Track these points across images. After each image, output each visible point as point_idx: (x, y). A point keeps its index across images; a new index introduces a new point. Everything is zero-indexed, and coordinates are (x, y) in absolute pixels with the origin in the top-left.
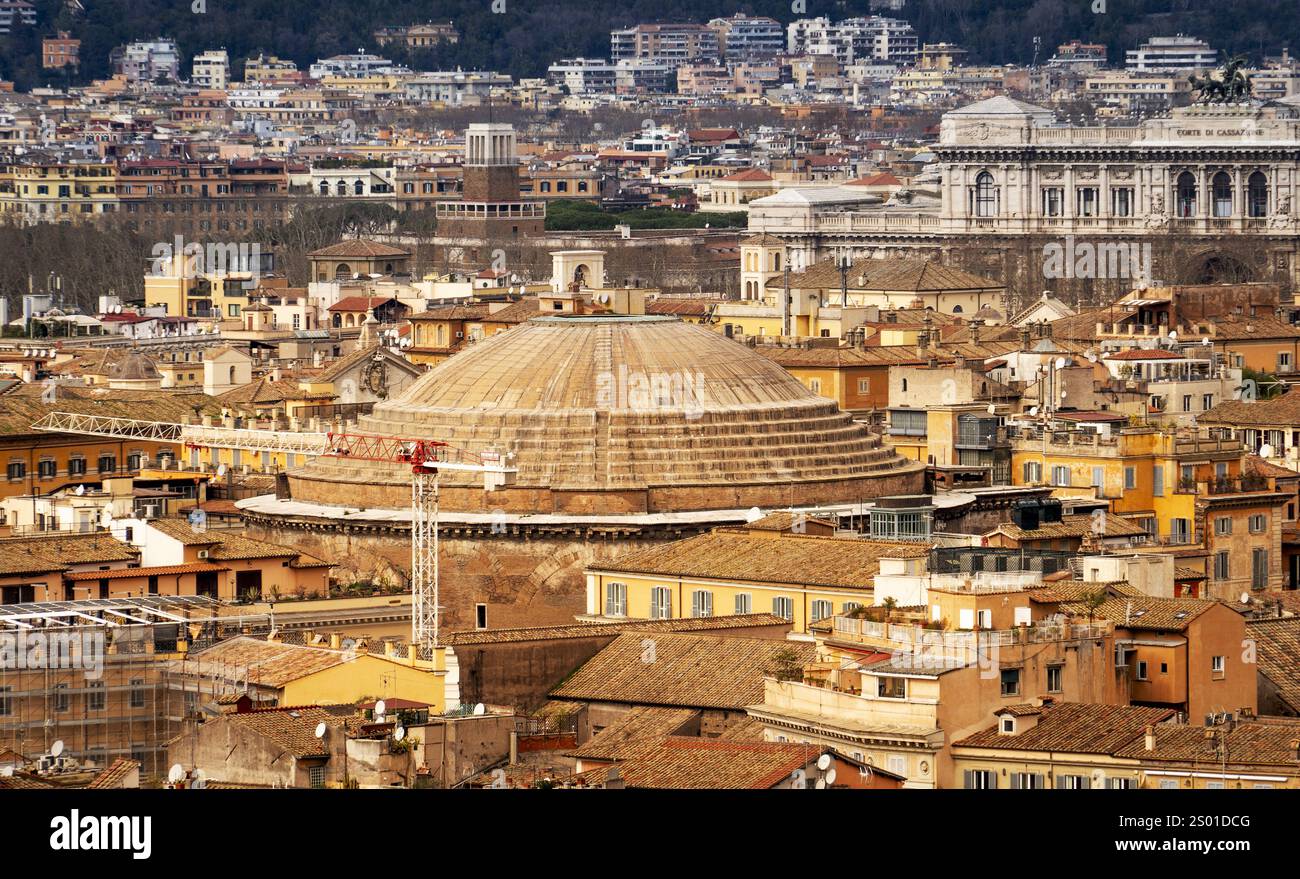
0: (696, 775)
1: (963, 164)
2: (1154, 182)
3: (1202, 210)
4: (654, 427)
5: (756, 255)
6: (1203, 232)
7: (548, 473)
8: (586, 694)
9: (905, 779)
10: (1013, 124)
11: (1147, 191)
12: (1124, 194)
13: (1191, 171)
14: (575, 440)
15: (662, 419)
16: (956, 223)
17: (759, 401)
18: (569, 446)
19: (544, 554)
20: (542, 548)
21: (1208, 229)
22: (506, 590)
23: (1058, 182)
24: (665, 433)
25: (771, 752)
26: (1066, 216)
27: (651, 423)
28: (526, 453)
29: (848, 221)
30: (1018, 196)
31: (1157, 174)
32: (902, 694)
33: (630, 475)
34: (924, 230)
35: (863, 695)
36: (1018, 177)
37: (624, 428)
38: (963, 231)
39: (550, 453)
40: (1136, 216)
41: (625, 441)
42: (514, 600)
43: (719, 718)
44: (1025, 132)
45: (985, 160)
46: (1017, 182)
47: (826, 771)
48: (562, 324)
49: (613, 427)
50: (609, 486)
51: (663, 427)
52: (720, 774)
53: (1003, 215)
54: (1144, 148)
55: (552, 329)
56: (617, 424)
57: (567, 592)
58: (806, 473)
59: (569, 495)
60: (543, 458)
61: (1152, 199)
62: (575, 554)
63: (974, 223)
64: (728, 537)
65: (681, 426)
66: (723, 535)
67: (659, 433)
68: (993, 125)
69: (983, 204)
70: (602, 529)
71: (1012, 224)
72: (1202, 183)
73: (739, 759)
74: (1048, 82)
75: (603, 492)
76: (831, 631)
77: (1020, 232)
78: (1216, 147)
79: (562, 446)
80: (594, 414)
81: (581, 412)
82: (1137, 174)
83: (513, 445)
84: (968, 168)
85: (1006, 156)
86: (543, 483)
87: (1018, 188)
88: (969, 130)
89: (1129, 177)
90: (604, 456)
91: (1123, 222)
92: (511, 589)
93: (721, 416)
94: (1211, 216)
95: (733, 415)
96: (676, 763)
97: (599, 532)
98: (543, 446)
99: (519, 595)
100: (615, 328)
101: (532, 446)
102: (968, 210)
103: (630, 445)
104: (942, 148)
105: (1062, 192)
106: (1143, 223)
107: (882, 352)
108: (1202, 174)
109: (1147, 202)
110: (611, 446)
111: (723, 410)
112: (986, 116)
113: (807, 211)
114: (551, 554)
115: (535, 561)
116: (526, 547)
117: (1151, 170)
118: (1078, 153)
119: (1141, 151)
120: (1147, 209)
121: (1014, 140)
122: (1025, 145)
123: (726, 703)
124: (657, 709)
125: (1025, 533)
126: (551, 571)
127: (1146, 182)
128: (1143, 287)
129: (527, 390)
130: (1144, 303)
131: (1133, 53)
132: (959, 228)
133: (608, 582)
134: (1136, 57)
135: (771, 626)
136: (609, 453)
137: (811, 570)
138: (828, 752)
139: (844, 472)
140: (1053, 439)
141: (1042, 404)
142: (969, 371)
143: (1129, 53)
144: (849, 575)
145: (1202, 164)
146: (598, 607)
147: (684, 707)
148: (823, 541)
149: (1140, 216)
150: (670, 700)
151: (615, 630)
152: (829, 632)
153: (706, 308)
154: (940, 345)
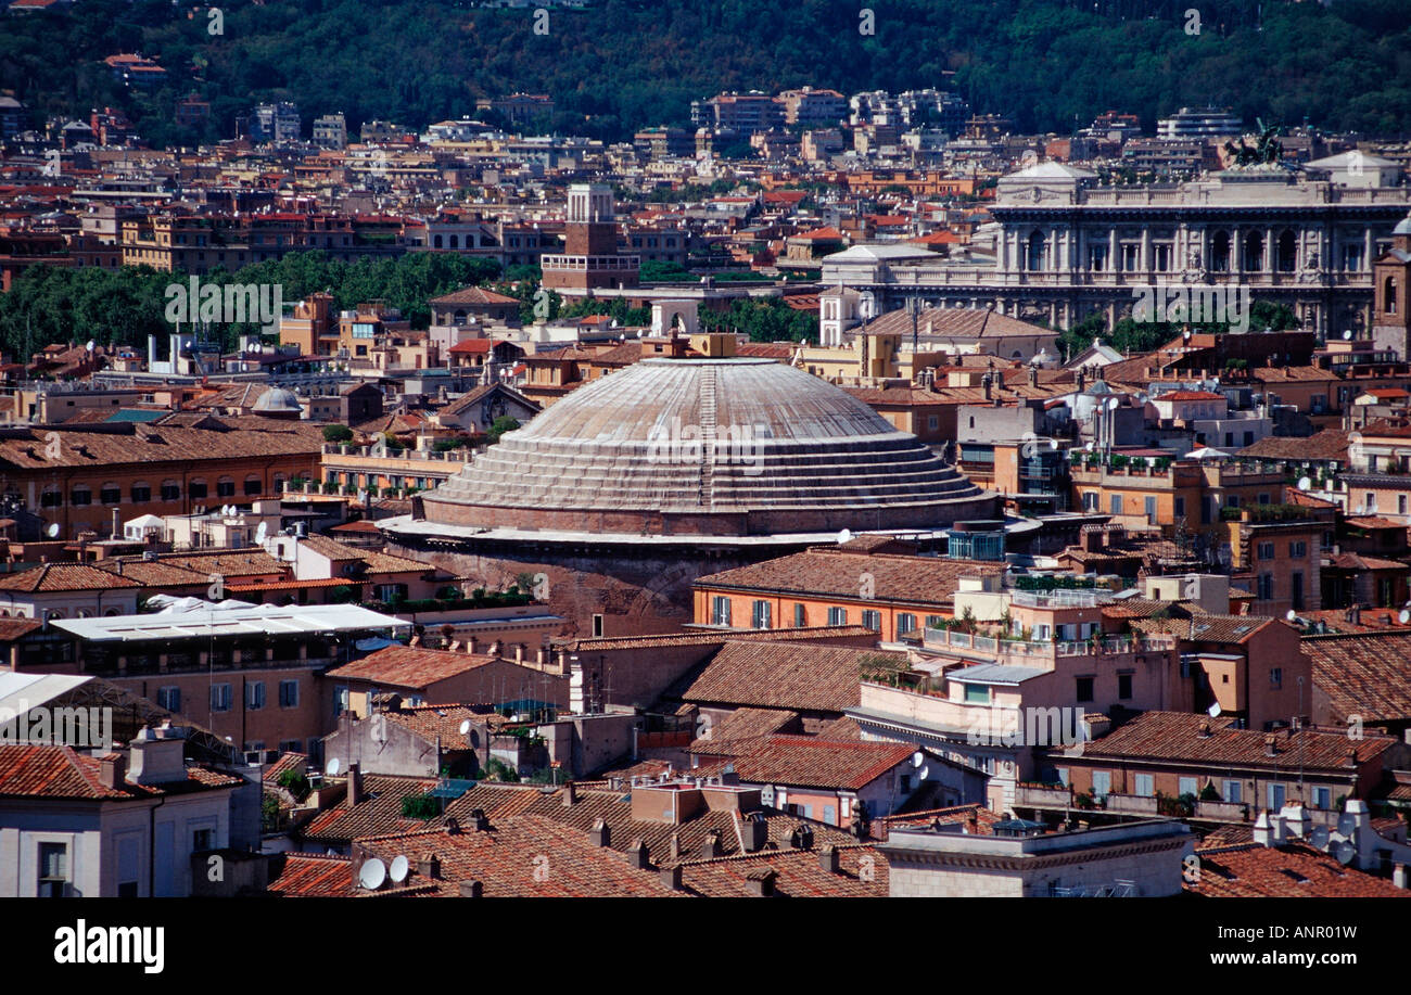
0: (802, 770)
1: (1018, 225)
2: (1192, 241)
3: (1236, 266)
5: (835, 305)
7: (658, 499)
8: (699, 697)
9: (992, 777)
11: (1185, 249)
12: (1163, 252)
13: (1226, 230)
14: (683, 469)
16: (1010, 278)
17: (848, 435)
18: (678, 474)
19: (655, 570)
20: (653, 565)
22: (620, 602)
23: (1103, 240)
28: (638, 479)
29: (912, 275)
30: (1067, 253)
31: (1194, 233)
33: (732, 500)
34: (981, 283)
35: (951, 699)
36: (1068, 236)
38: (1017, 285)
39: (661, 480)
40: (1175, 271)
41: (727, 470)
42: (627, 612)
43: (816, 720)
44: (1074, 195)
45: (1039, 220)
46: (1066, 240)
47: (920, 768)
48: (663, 365)
50: (713, 511)
52: (823, 769)
53: (1052, 270)
54: (1183, 209)
55: (661, 369)
58: (890, 500)
59: (678, 517)
60: (653, 484)
61: (1189, 255)
62: (683, 570)
63: (1028, 277)
64: (822, 556)
66: (817, 555)
68: (1045, 189)
69: (1035, 261)
70: (706, 550)
72: (1234, 240)
73: (841, 756)
75: (708, 515)
76: (921, 641)
78: (1250, 209)
79: (672, 474)
82: (1177, 233)
83: (626, 473)
84: (1021, 229)
85: (1057, 217)
86: (653, 507)
87: (1067, 246)
88: (1023, 194)
89: (1169, 236)
90: (708, 483)
91: (1162, 276)
92: (625, 602)
94: (1244, 271)
96: (783, 758)
98: (654, 473)
99: (632, 607)
100: (718, 368)
101: (643, 473)
102: (1021, 265)
103: (732, 473)
104: (997, 209)
105: (1108, 249)
106: (1181, 277)
107: (951, 393)
108: (1236, 233)
109: (1184, 258)
110: (715, 474)
112: (1038, 180)
113: (875, 267)
114: (661, 570)
115: (647, 578)
116: (638, 564)
117: (1189, 230)
118: (1122, 214)
119: (1180, 212)
120: (1184, 266)
121: (1063, 203)
122: (1075, 207)
123: (822, 705)
124: (760, 711)
125: (1091, 556)
126: (661, 585)
127: (1184, 240)
128: (1187, 335)
129: (640, 423)
130: (1189, 350)
131: (1164, 122)
132: (1014, 282)
133: (713, 596)
134: (1166, 126)
135: (861, 636)
136: (713, 480)
137: (897, 587)
138: (922, 750)
139: (923, 499)
140: (1110, 472)
141: (1098, 440)
142: (1031, 410)
143: (1160, 123)
144: (931, 591)
145: (1236, 224)
146: (704, 619)
147: (784, 709)
148: (907, 560)
149: (1179, 271)
150: (772, 702)
151: (722, 639)
152: (919, 643)
153: (792, 352)
154: (1004, 388)
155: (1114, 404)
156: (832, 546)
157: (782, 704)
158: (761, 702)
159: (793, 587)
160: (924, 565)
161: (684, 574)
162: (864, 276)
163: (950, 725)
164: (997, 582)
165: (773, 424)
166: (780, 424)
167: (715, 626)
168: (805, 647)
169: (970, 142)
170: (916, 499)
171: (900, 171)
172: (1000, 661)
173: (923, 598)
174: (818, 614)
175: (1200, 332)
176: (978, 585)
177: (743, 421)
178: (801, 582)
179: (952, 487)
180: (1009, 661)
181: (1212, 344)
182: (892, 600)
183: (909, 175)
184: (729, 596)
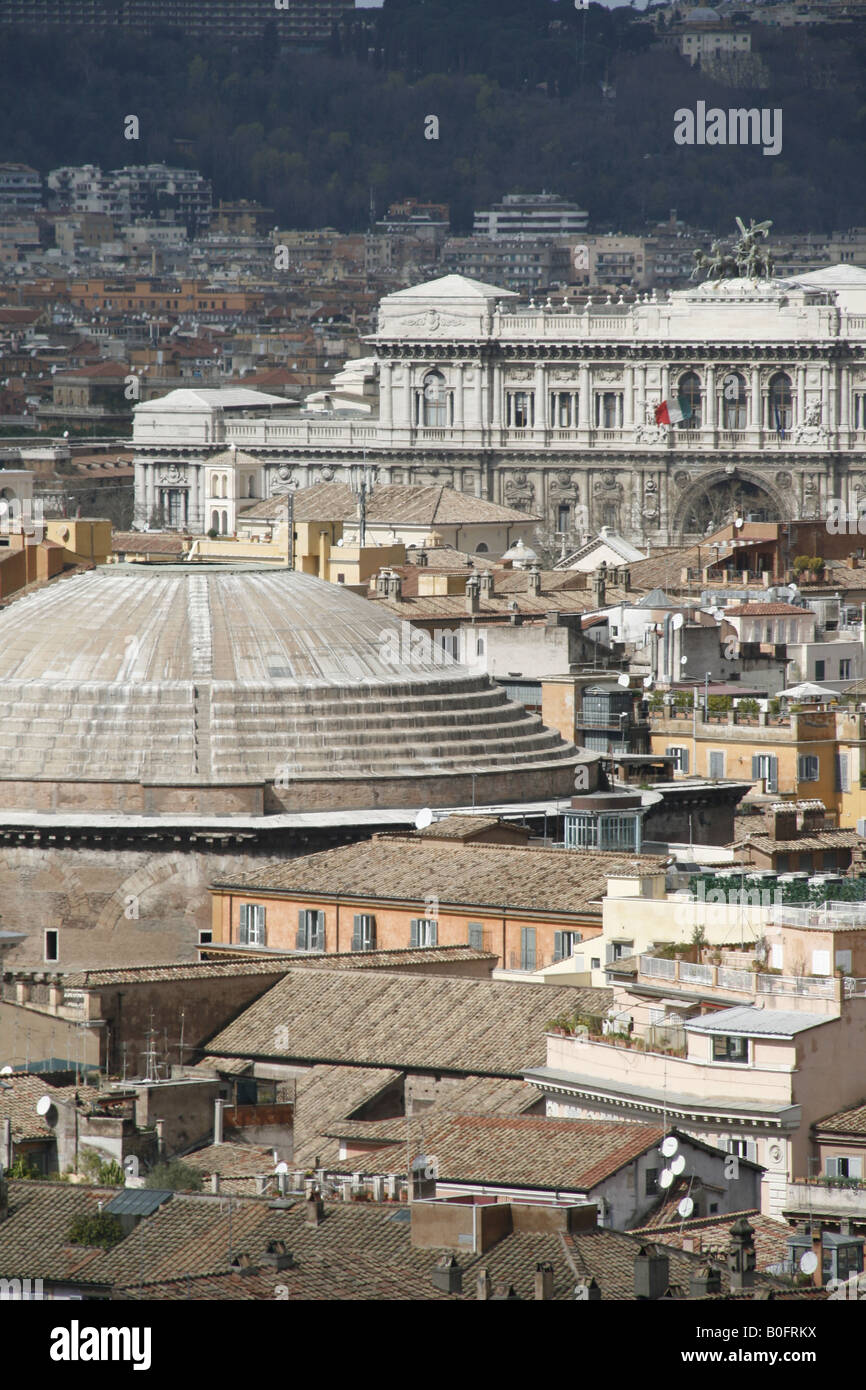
0: (504, 1162)
1: (407, 361)
2: (649, 385)
3: (710, 421)
4: (269, 705)
5: (225, 478)
6: (710, 448)
7: (136, 763)
8: (252, 1049)
9: (765, 1170)
10: (470, 310)
11: (639, 396)
12: (608, 400)
13: (696, 371)
14: (169, 721)
15: (278, 694)
16: (397, 436)
17: (396, 672)
18: (162, 728)
19: (133, 865)
20: (130, 858)
21: (716, 445)
22: (84, 911)
23: (526, 384)
24: (282, 712)
25: (602, 1134)
26: (580, 427)
27: (263, 700)
28: (106, 736)
29: (261, 431)
30: (476, 402)
31: (652, 375)
32: (744, 1058)
33: (240, 766)
34: (356, 443)
35: (690, 1059)
36: (477, 377)
37: (232, 706)
38: (407, 445)
39: (138, 737)
40: (626, 427)
41: (232, 722)
42: (93, 925)
43: (429, 1081)
44: (486, 321)
45: (437, 355)
46: (475, 384)
47: (673, 1158)
48: (143, 574)
49: (217, 705)
50: (215, 780)
51: (279, 704)
52: (535, 1161)
53: (457, 425)
54: (638, 342)
55: (131, 579)
56: (222, 699)
57: (162, 915)
58: (460, 763)
59: (165, 790)
60: (127, 744)
61: (646, 406)
62: (174, 866)
63: (420, 434)
64: (394, 845)
65: (302, 704)
66: (386, 844)
67: (274, 712)
68: (445, 313)
69: (432, 412)
70: (209, 834)
71: (469, 437)
72: (707, 384)
73: (558, 1142)
74: (389, 251)
75: (209, 787)
76: (635, 974)
77: (479, 446)
78: (728, 342)
79: (155, 729)
80: (191, 688)
81: (175, 685)
82: (627, 374)
83: (88, 728)
84: (413, 367)
85: (462, 351)
86: (130, 775)
87: (477, 392)
88: (415, 318)
89: (618, 378)
90: (206, 742)
91: (609, 435)
92: (91, 910)
93: (352, 692)
94: (721, 428)
95: (365, 691)
96: (474, 1145)
97: (204, 838)
98: (128, 728)
99: (101, 918)
100: (211, 577)
101: (112, 728)
102: (413, 418)
103: (239, 728)
104: (381, 340)
105: (533, 396)
106: (634, 437)
107: (423, 603)
108: (710, 375)
109: (639, 410)
110: (215, 729)
111: (354, 683)
112: (436, 300)
113: (208, 419)
114: (142, 865)
115: (122, 876)
116: (110, 857)
117: (645, 370)
118: (553, 348)
119: (633, 346)
120: (639, 419)
121: (472, 331)
122: (486, 337)
123: (437, 1061)
124: (346, 1069)
125: (781, 846)
126: (142, 887)
127: (639, 384)
128: (739, 523)
129: (105, 656)
130: (742, 544)
131: (483, 214)
132: (402, 441)
133: (240, 903)
134: (486, 219)
135: (472, 961)
136: (213, 738)
137: (510, 890)
138: (674, 1134)
139: (505, 762)
140: (705, 719)
141: (656, 672)
142: (565, 630)
143: (476, 215)
144: (561, 896)
145: (710, 363)
146: (226, 936)
147: (382, 1066)
148: (518, 853)
149: (631, 428)
150: (363, 1057)
151: (283, 966)
152: (633, 976)
153: (185, 545)
154: (493, 595)
155: (678, 621)
156: (405, 830)
157: (381, 1060)
158: (346, 1057)
159: (358, 891)
160: (544, 859)
161: (175, 871)
162: (194, 432)
163: (690, 1095)
164: (660, 884)
165: (294, 657)
166: (303, 657)
167: (242, 946)
168: (403, 977)
169: (225, 239)
170: (494, 762)
171: (143, 279)
172: (759, 1005)
173: (551, 907)
174: (395, 931)
175: (755, 519)
176: (634, 886)
177: (251, 653)
178: (370, 884)
179: (540, 744)
180: (773, 1004)
181: (773, 536)
182: (505, 909)
183: (156, 284)
184: (263, 904)
